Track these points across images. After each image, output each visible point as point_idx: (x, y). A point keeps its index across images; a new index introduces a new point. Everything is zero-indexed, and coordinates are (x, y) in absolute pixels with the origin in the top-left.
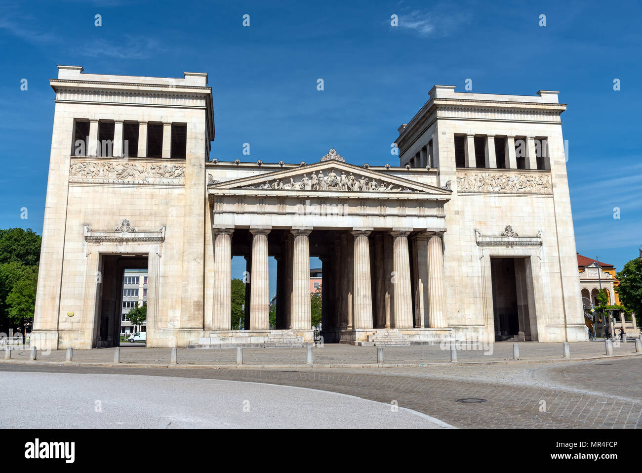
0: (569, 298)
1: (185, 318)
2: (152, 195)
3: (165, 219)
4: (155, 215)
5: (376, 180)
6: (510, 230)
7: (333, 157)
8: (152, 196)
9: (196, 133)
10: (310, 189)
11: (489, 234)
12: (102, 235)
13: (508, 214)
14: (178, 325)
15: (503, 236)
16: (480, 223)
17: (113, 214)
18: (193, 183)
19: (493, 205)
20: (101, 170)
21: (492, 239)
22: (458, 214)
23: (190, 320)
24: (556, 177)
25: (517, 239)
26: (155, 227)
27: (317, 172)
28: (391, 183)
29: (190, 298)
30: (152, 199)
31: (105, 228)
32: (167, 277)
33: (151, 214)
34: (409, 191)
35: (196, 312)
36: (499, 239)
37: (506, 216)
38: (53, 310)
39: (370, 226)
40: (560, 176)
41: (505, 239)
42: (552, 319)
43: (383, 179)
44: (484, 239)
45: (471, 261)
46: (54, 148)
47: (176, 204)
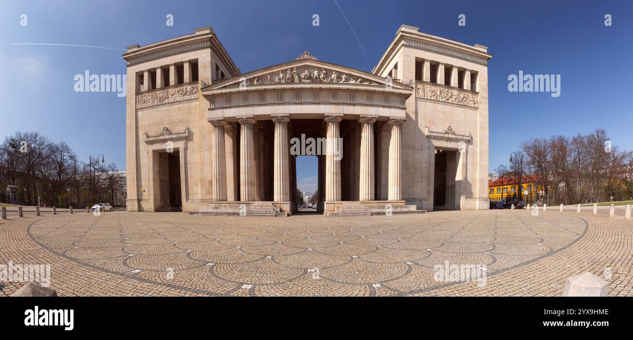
3: (189, 123)
4: (183, 122)
5: (346, 74)
6: (450, 128)
7: (306, 57)
8: (180, 109)
10: (284, 82)
11: (436, 131)
12: (153, 139)
13: (450, 118)
15: (446, 133)
16: (430, 121)
19: (440, 110)
21: (438, 135)
24: (481, 98)
25: (454, 136)
26: (181, 129)
27: (292, 69)
28: (360, 77)
31: (155, 135)
33: (180, 121)
34: (376, 84)
36: (442, 135)
37: (448, 119)
38: (134, 188)
39: (341, 112)
41: (447, 136)
43: (353, 73)
44: (432, 134)
47: (194, 112)
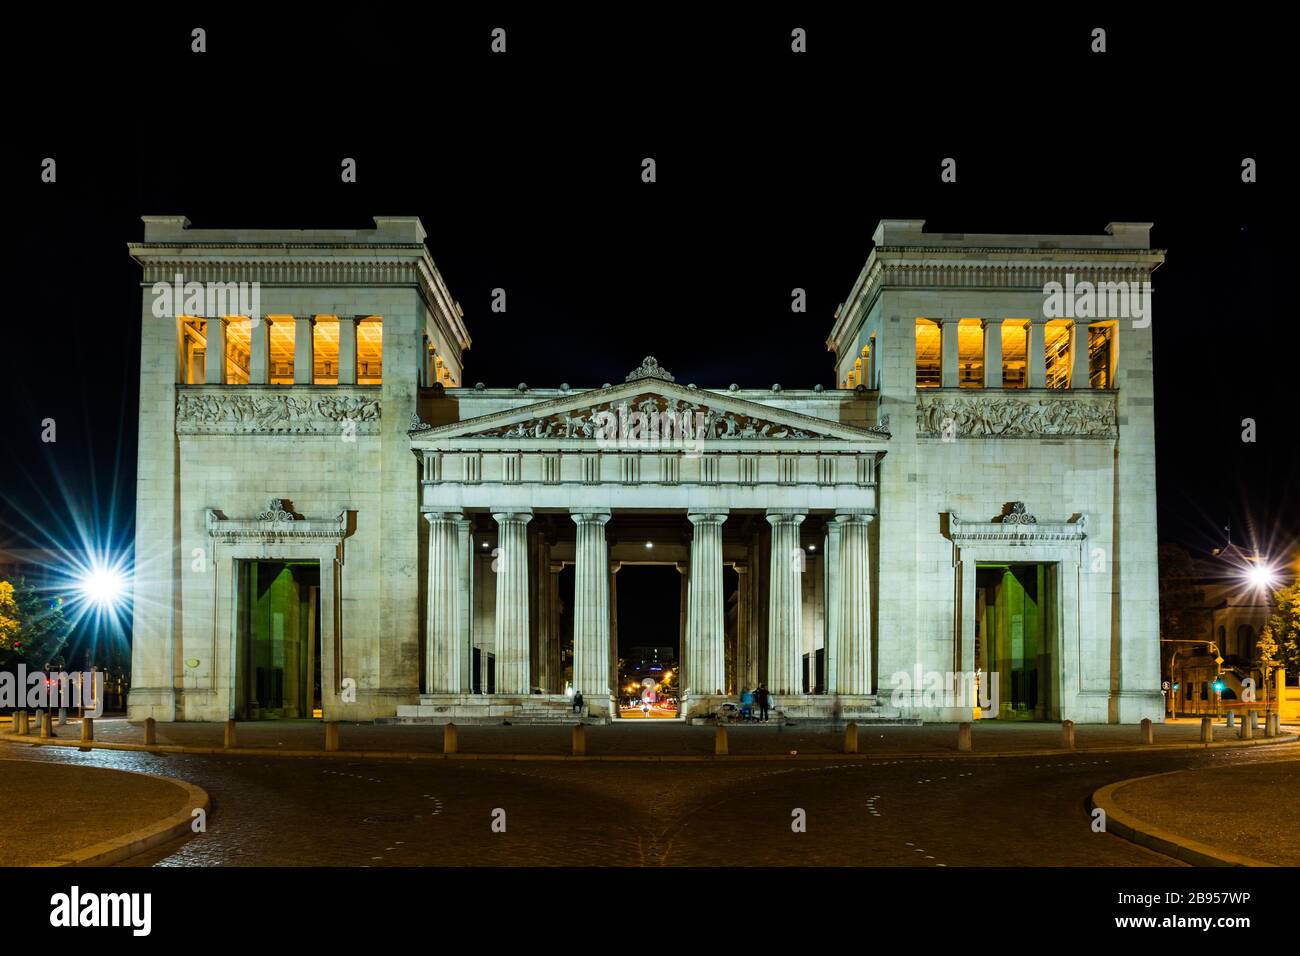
0: (1134, 641)
1: (388, 672)
2: (323, 454)
3: (347, 497)
4: (330, 490)
5: (735, 416)
6: (1020, 509)
7: (650, 371)
9: (399, 335)
11: (976, 517)
12: (237, 527)
13: (1021, 479)
14: (376, 683)
16: (961, 497)
17: (256, 489)
18: (396, 429)
19: (990, 461)
20: (230, 411)
21: (981, 529)
22: (915, 480)
23: (395, 675)
24: (1129, 404)
26: (329, 511)
27: (618, 404)
28: (764, 422)
29: (396, 636)
30: (323, 460)
32: (354, 600)
33: (322, 489)
34: (803, 436)
35: (407, 662)
36: (997, 529)
37: (1016, 483)
38: (163, 657)
39: (724, 504)
40: (1139, 402)
41: (1009, 529)
42: (1093, 680)
44: (965, 529)
45: (937, 571)
46: (145, 373)
47: (366, 469)
